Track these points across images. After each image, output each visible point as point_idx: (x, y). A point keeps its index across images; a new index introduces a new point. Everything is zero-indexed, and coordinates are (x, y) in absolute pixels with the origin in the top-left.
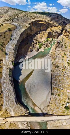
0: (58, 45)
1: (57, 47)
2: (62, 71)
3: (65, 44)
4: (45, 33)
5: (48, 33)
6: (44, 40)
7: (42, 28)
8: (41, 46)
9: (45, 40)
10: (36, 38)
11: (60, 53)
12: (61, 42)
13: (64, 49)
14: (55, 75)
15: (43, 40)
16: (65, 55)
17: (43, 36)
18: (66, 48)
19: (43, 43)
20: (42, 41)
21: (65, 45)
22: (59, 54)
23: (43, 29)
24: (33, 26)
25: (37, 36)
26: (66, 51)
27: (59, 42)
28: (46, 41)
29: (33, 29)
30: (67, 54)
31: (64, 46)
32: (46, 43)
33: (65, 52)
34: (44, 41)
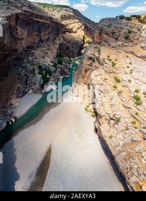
0: (90, 65)
1: (89, 69)
2: (136, 128)
3: (109, 57)
4: (51, 46)
5: (58, 46)
6: (52, 62)
7: (43, 34)
8: (48, 76)
9: (54, 60)
10: (30, 58)
11: (106, 79)
12: (97, 55)
13: (112, 69)
14: (121, 143)
15: (49, 63)
16: (118, 81)
17: (48, 52)
18: (114, 65)
19: (53, 69)
20: (47, 64)
21: (110, 60)
22: (104, 83)
23: (46, 37)
24: (19, 28)
25: (33, 53)
26: (118, 72)
27: (92, 56)
28: (56, 62)
29: (20, 37)
30: (121, 80)
31: (107, 61)
32: (59, 67)
33: (115, 75)
34: (52, 64)
